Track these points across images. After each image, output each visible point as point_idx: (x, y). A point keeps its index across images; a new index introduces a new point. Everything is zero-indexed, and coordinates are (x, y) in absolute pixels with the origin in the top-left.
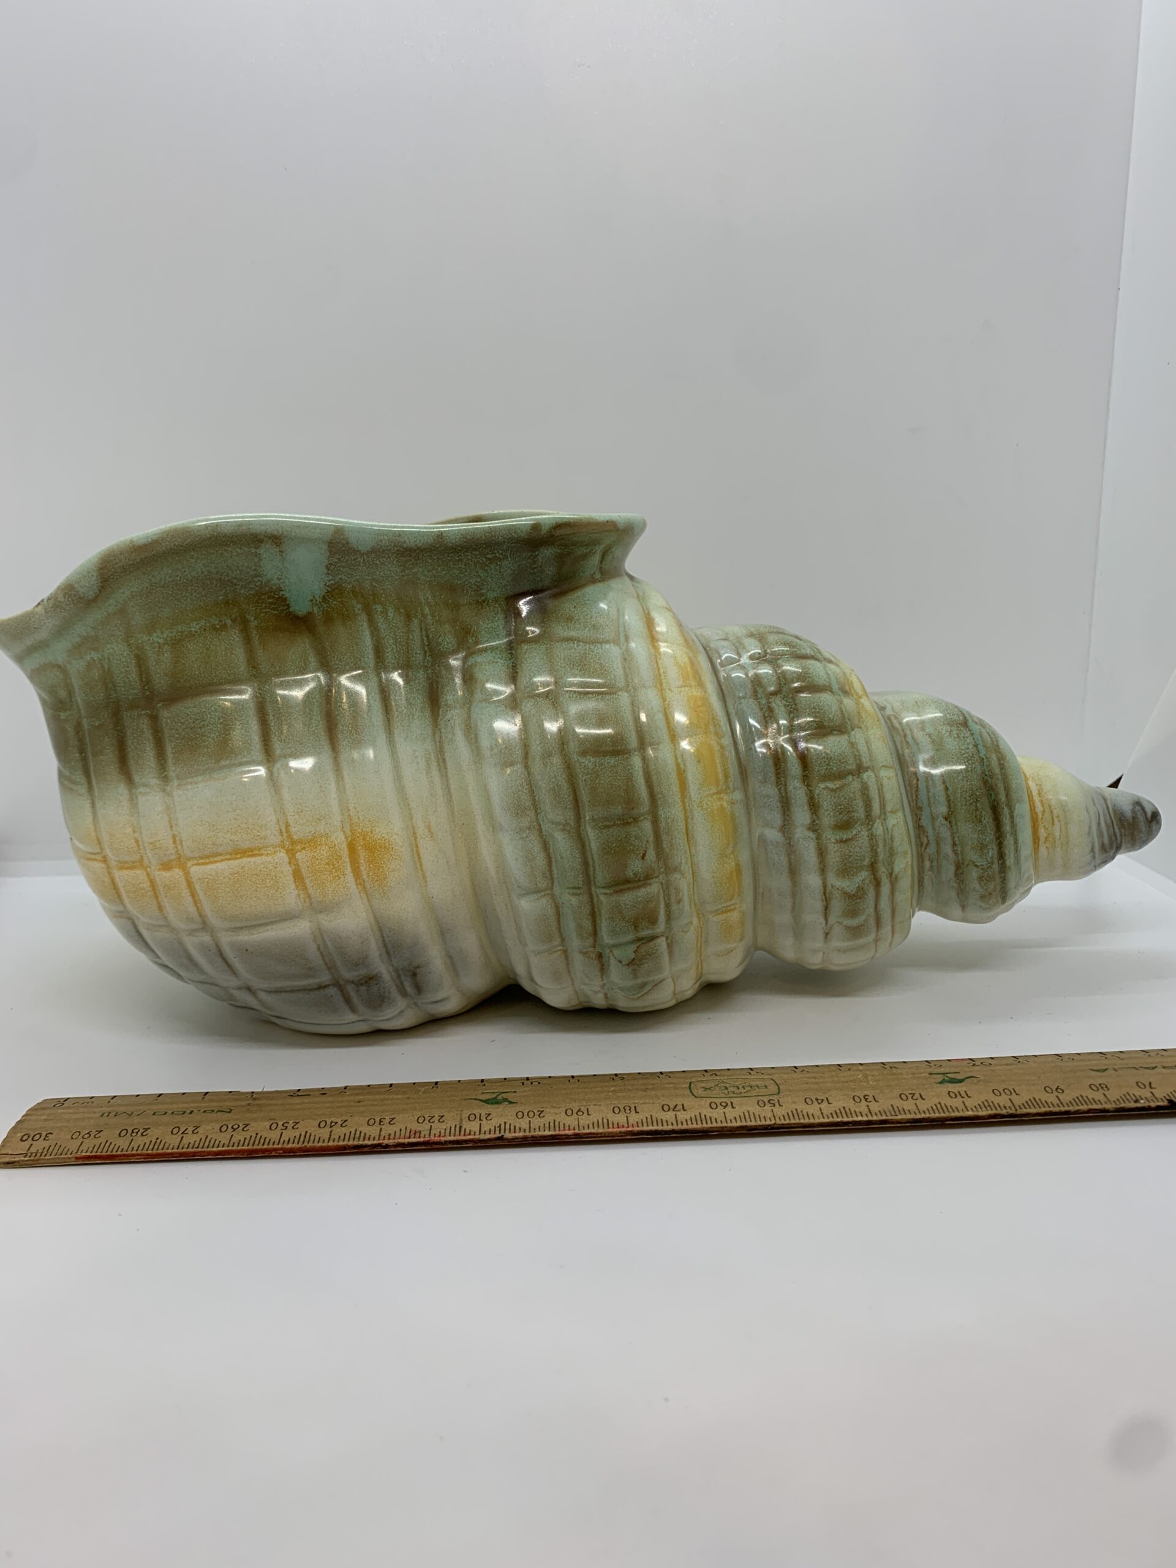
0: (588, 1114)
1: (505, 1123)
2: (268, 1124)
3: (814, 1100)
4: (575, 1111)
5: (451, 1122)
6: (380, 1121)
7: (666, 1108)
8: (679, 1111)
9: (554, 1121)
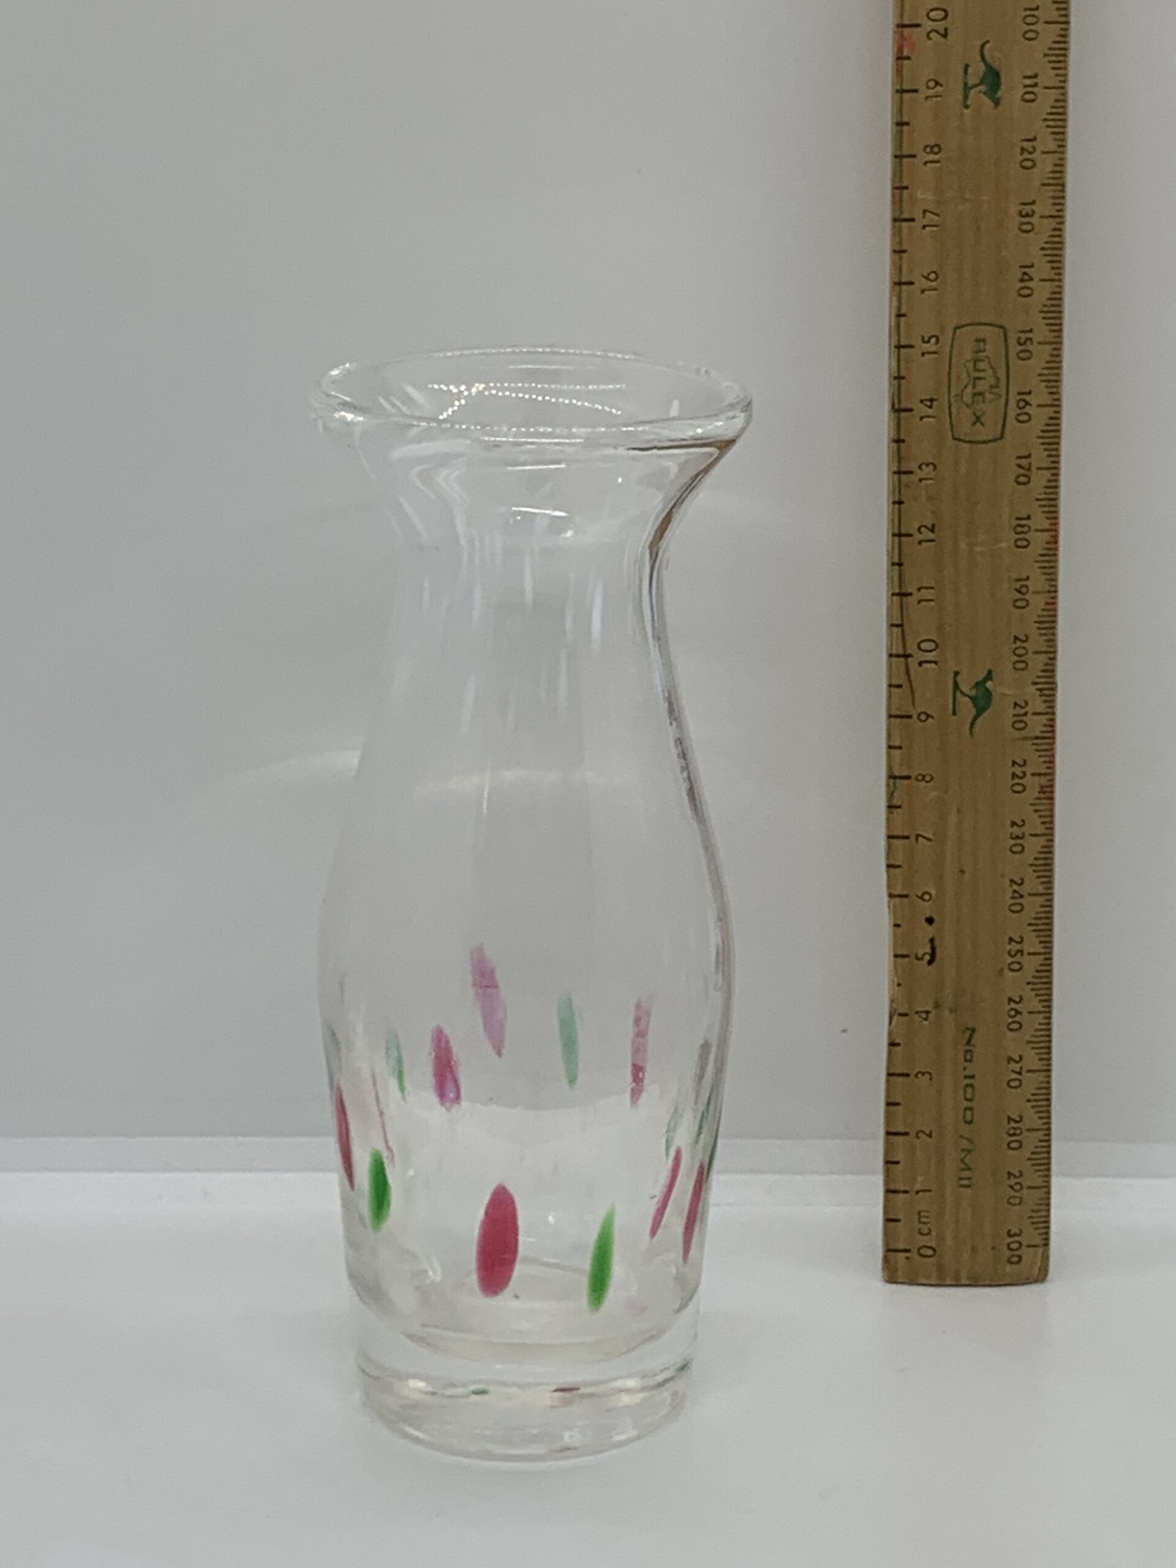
0: (1028, 578)
1: (1035, 683)
2: (1009, 974)
3: (1022, 284)
4: (1019, 596)
5: (1028, 751)
6: (1017, 837)
7: (1022, 479)
8: (1030, 464)
9: (1036, 622)
